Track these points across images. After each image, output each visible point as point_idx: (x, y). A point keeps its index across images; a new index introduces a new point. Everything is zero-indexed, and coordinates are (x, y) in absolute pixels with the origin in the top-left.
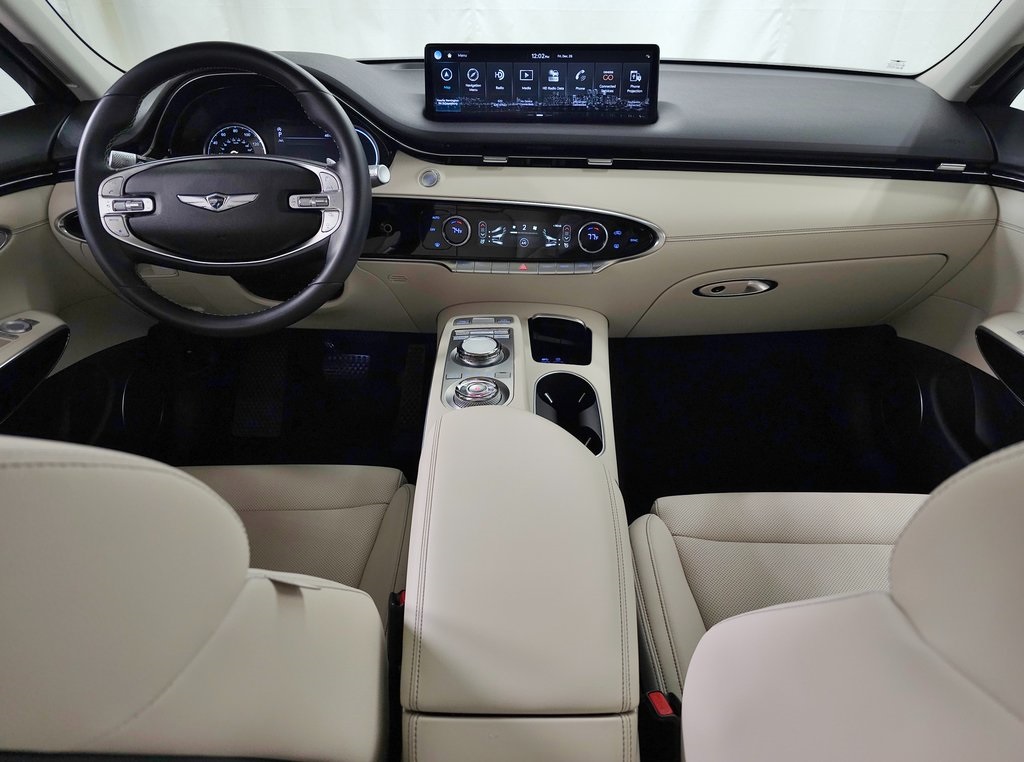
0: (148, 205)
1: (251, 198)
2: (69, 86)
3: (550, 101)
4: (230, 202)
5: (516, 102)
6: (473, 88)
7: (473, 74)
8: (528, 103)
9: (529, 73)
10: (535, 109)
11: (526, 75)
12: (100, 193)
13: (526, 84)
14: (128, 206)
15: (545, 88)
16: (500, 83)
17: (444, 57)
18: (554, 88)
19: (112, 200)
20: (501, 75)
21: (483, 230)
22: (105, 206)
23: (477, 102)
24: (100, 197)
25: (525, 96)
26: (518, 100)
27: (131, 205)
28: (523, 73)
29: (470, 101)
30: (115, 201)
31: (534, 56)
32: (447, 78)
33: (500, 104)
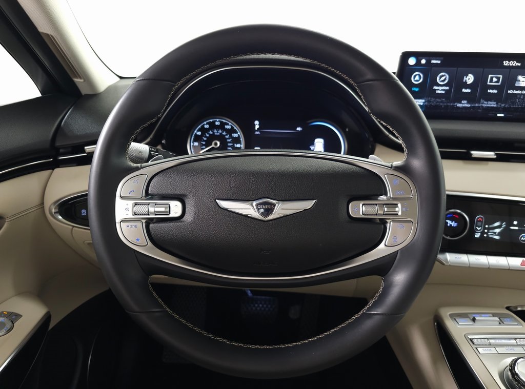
0: (176, 208)
1: (308, 204)
2: (76, 80)
3: (513, 103)
4: (282, 209)
5: (479, 102)
6: (440, 90)
7: (443, 78)
8: (493, 104)
9: (498, 78)
10: (498, 110)
11: (495, 79)
12: (118, 193)
13: (493, 87)
14: (152, 209)
15: (510, 92)
16: (467, 86)
17: (418, 62)
18: (519, 92)
19: (131, 203)
20: (470, 79)
21: (479, 224)
22: (123, 209)
23: (442, 103)
24: (118, 199)
25: (491, 97)
26: (482, 101)
27: (154, 208)
28: (492, 78)
29: (434, 101)
30: (136, 204)
31: (506, 63)
32: (417, 81)
33: (464, 104)
